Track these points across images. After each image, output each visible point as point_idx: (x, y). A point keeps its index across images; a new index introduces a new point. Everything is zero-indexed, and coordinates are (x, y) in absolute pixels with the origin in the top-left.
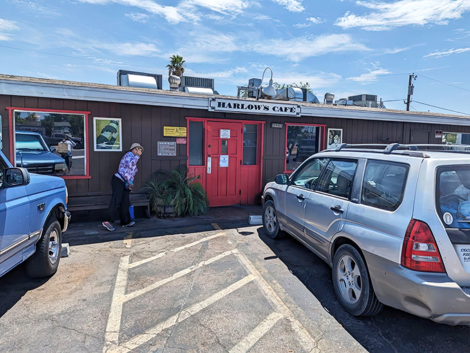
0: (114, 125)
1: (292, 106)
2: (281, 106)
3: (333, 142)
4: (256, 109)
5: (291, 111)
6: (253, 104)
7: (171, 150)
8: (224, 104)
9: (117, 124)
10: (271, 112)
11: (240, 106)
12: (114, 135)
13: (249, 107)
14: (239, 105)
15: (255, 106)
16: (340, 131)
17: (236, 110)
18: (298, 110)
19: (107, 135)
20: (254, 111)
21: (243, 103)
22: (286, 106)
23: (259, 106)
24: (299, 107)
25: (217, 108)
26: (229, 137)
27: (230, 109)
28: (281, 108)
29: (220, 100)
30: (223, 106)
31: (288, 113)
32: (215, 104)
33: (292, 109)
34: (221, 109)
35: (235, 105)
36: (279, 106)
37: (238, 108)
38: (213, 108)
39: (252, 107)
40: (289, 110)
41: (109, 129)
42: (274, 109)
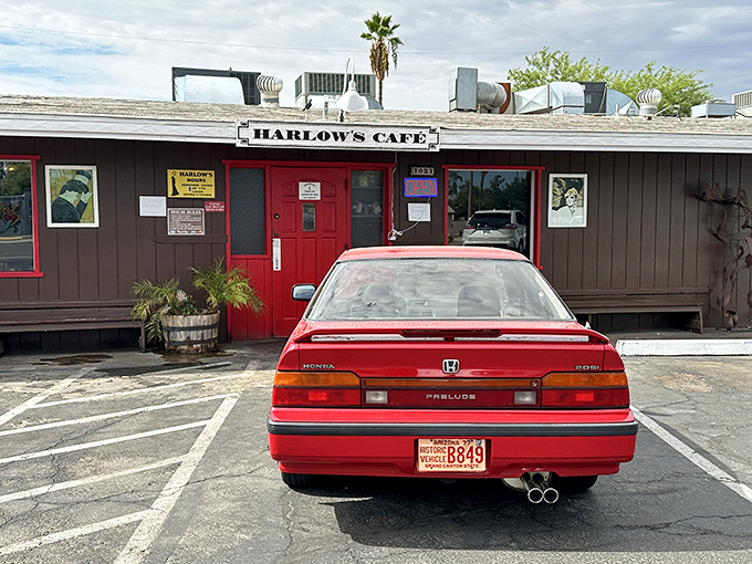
0: (84, 180)
1: (417, 132)
2: (392, 131)
3: (563, 204)
4: (336, 139)
5: (416, 140)
6: (330, 130)
7: (193, 224)
8: (266, 132)
9: (90, 178)
10: (369, 144)
11: (302, 136)
12: (85, 198)
13: (320, 136)
14: (298, 133)
15: (335, 134)
16: (581, 180)
17: (294, 142)
18: (431, 138)
19: (71, 197)
20: (331, 143)
21: (307, 128)
22: (404, 131)
23: (342, 134)
24: (433, 131)
25: (254, 142)
26: (318, 198)
27: (281, 142)
28: (392, 136)
29: (258, 126)
30: (266, 136)
31: (410, 145)
32: (248, 133)
33: (417, 137)
34: (262, 142)
35: (290, 133)
36: (388, 132)
37: (298, 138)
38: (244, 141)
39: (328, 136)
40: (412, 139)
41: (74, 186)
42: (376, 138)
